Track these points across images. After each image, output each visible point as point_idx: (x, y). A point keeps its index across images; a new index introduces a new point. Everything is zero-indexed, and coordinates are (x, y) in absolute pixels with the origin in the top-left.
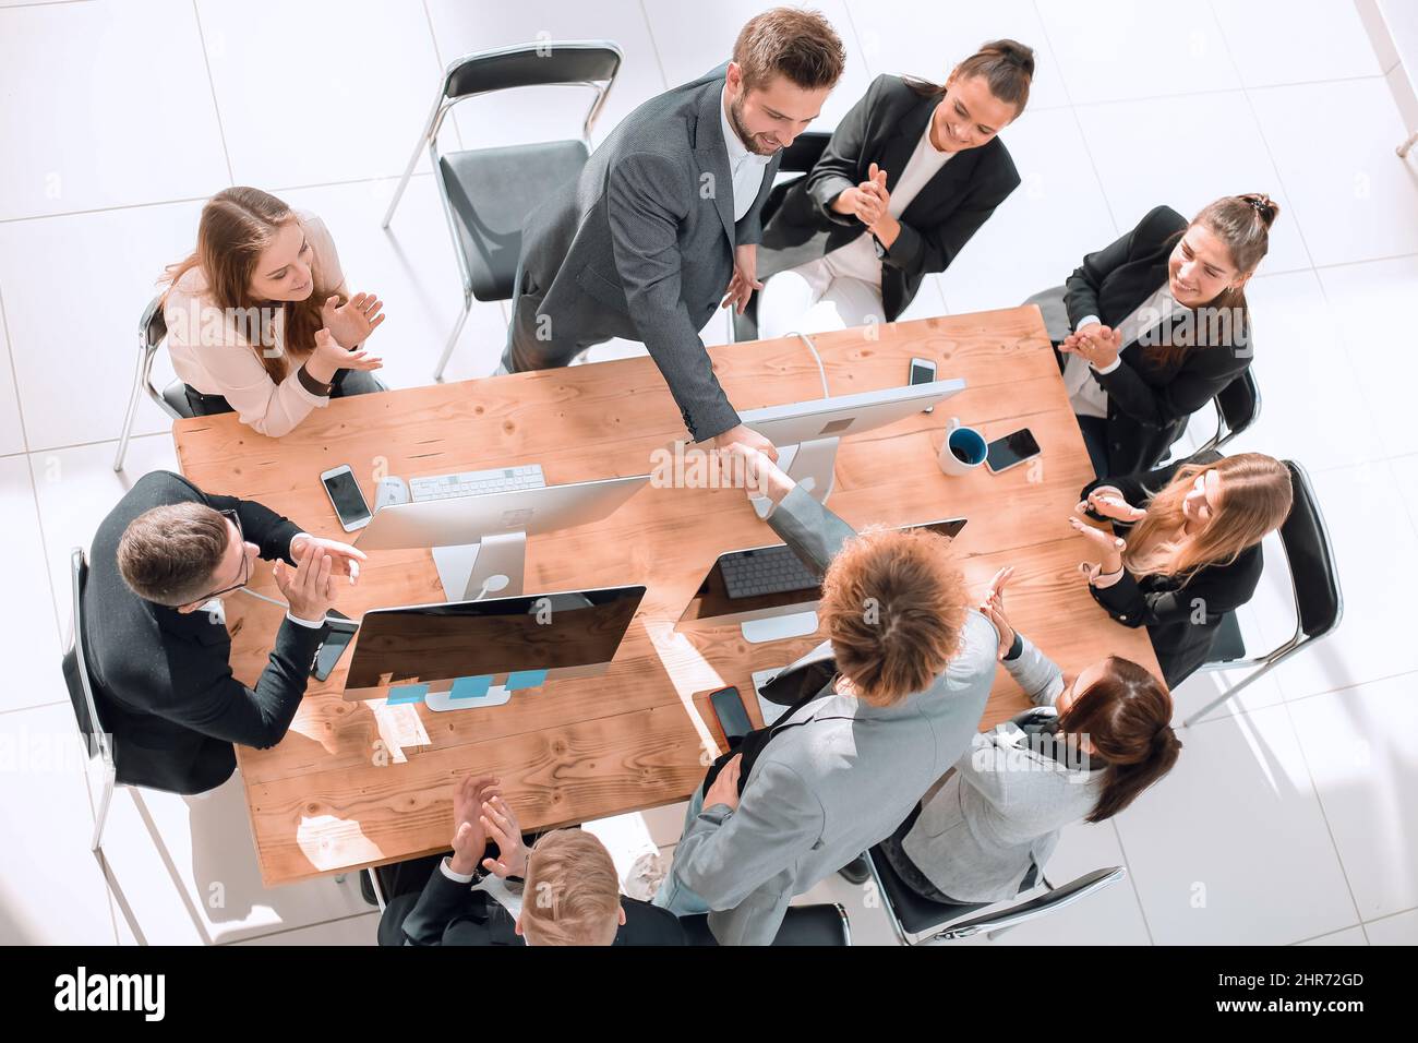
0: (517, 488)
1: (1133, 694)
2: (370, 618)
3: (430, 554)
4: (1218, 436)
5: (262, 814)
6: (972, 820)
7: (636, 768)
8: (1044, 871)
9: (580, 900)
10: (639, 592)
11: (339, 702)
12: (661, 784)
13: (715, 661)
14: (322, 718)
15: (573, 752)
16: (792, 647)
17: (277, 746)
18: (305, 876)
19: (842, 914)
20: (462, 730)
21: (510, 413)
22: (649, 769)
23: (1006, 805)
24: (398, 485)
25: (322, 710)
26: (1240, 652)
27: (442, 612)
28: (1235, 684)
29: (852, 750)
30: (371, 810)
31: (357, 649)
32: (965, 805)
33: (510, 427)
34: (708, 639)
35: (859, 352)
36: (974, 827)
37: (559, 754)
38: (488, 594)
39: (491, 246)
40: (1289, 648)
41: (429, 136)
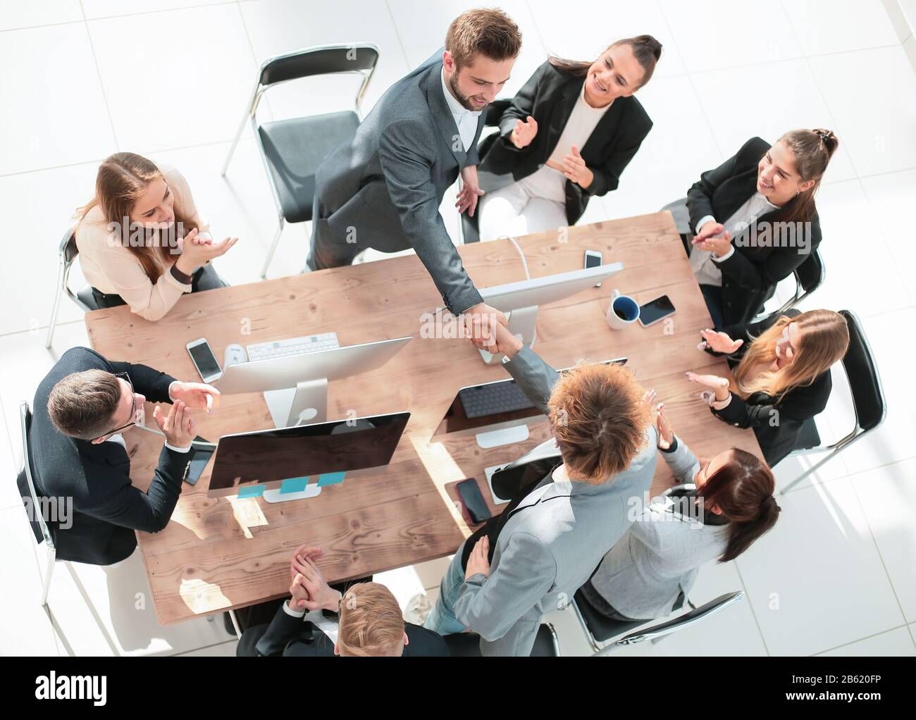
0: (321, 349)
1: (748, 475)
2: (224, 442)
3: (262, 396)
4: (796, 295)
5: (156, 577)
6: (639, 563)
7: (408, 536)
8: (689, 596)
9: (378, 632)
10: (406, 417)
11: (204, 498)
12: (426, 546)
13: (460, 461)
14: (194, 510)
15: (366, 527)
16: (511, 450)
17: (163, 530)
18: (186, 618)
19: (552, 630)
20: (289, 515)
21: (313, 299)
22: (417, 536)
23: (662, 551)
24: (239, 350)
25: (194, 505)
26: (817, 442)
27: (273, 435)
28: (814, 464)
29: (571, 517)
30: (230, 571)
31: (216, 462)
32: (634, 553)
33: (313, 308)
34: (453, 446)
35: (549, 248)
36: (640, 568)
37: (355, 529)
38: (303, 422)
39: (295, 185)
40: (851, 438)
41: (251, 112)
